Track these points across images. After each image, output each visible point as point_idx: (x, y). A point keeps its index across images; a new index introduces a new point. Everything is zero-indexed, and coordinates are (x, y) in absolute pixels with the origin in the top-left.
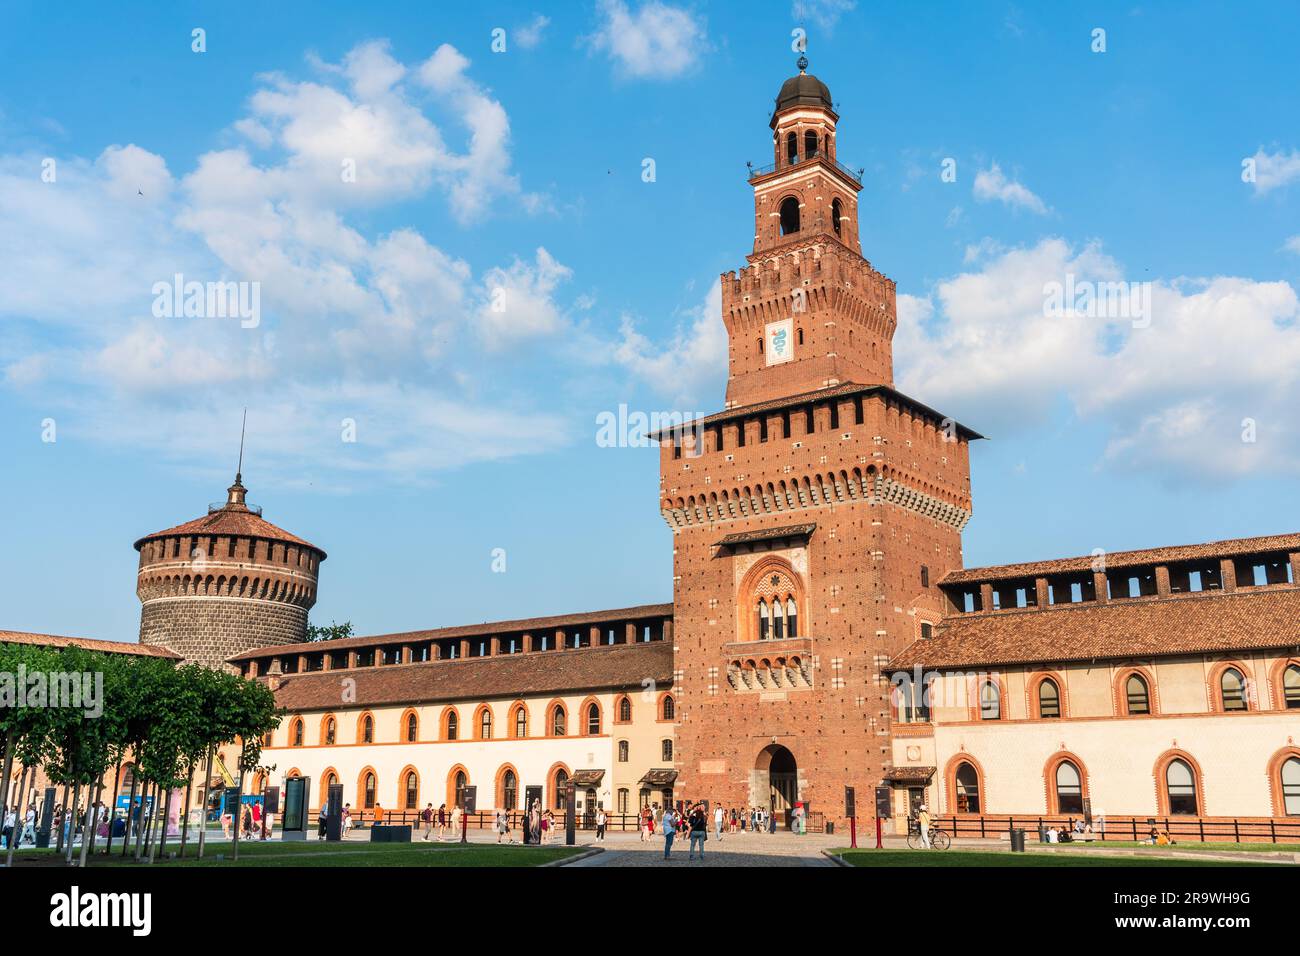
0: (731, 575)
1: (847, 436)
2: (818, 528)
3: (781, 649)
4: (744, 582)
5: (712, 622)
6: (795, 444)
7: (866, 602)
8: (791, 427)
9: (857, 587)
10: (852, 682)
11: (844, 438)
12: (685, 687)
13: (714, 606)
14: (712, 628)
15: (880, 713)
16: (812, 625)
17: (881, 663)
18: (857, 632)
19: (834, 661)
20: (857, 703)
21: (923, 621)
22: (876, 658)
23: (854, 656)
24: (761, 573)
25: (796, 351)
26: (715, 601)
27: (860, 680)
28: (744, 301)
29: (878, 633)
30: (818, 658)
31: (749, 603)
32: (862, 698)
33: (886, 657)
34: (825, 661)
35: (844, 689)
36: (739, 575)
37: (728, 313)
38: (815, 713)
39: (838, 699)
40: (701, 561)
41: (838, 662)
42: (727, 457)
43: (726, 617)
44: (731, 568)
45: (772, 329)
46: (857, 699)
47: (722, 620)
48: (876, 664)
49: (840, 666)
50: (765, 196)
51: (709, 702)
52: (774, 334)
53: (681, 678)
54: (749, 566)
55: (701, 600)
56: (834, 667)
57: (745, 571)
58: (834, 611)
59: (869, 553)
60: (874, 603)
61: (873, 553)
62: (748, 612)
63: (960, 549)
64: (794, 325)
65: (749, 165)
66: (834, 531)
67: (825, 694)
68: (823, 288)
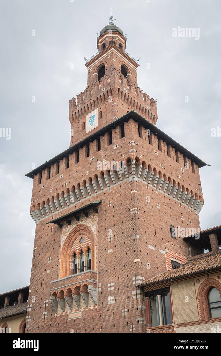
0: (59, 241)
1: (116, 146)
2: (103, 203)
3: (78, 281)
4: (65, 244)
5: (48, 272)
6: (91, 159)
7: (127, 241)
8: (90, 151)
9: (123, 233)
10: (120, 299)
11: (115, 148)
12: (32, 315)
13: (50, 261)
14: (48, 275)
15: (137, 320)
16: (98, 262)
17: (137, 282)
18: (122, 263)
19: (109, 285)
20: (123, 314)
21: (172, 259)
22: (134, 279)
23: (121, 280)
24: (74, 237)
25: (99, 122)
26: (51, 258)
27: (124, 297)
28: (78, 108)
29: (135, 261)
30: (100, 284)
31: (68, 256)
32: (126, 310)
33: (140, 278)
34: (104, 286)
35: (115, 304)
36: (63, 239)
37: (71, 115)
38: (98, 325)
39: (111, 313)
40: (46, 236)
41: (111, 286)
42: (60, 176)
43: (55, 266)
44: (60, 237)
45: (89, 116)
46: (123, 311)
47: (53, 269)
48: (134, 283)
49: (113, 288)
50: (92, 69)
51: (43, 324)
52: (90, 118)
53: (31, 309)
54: (68, 234)
55: (44, 259)
56: (109, 289)
57: (65, 238)
58: (110, 251)
59: (129, 210)
60: (132, 241)
61: (131, 210)
62: (66, 262)
63: (199, 223)
64: (99, 110)
65: (85, 59)
66: (111, 202)
67: (104, 310)
68: (111, 89)
